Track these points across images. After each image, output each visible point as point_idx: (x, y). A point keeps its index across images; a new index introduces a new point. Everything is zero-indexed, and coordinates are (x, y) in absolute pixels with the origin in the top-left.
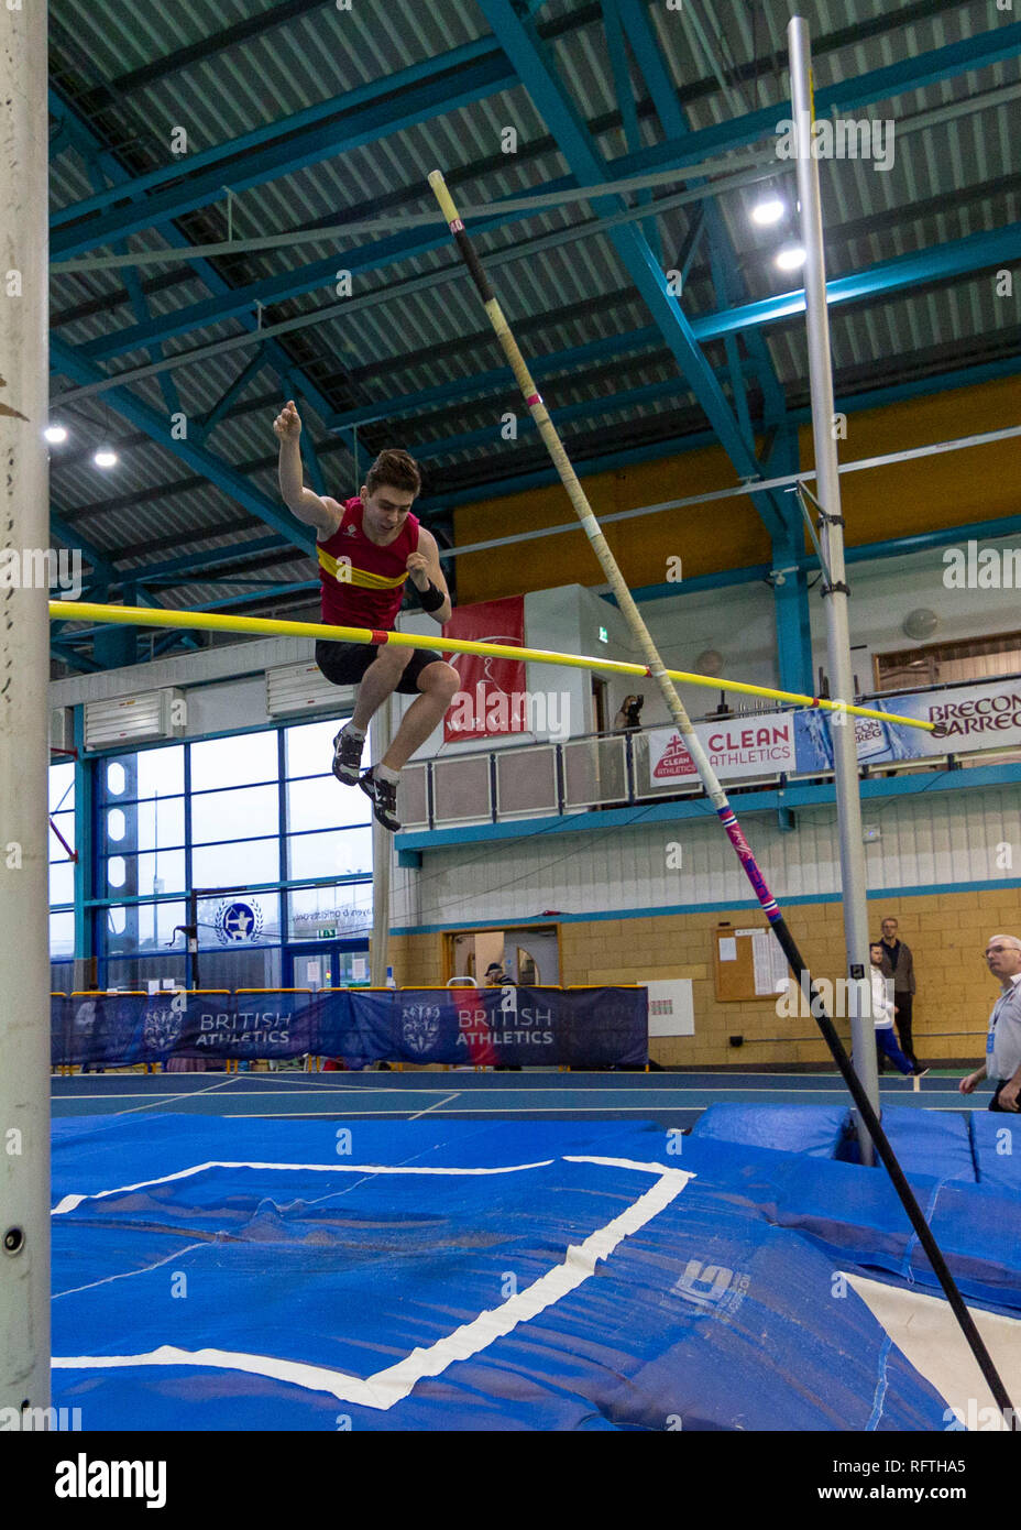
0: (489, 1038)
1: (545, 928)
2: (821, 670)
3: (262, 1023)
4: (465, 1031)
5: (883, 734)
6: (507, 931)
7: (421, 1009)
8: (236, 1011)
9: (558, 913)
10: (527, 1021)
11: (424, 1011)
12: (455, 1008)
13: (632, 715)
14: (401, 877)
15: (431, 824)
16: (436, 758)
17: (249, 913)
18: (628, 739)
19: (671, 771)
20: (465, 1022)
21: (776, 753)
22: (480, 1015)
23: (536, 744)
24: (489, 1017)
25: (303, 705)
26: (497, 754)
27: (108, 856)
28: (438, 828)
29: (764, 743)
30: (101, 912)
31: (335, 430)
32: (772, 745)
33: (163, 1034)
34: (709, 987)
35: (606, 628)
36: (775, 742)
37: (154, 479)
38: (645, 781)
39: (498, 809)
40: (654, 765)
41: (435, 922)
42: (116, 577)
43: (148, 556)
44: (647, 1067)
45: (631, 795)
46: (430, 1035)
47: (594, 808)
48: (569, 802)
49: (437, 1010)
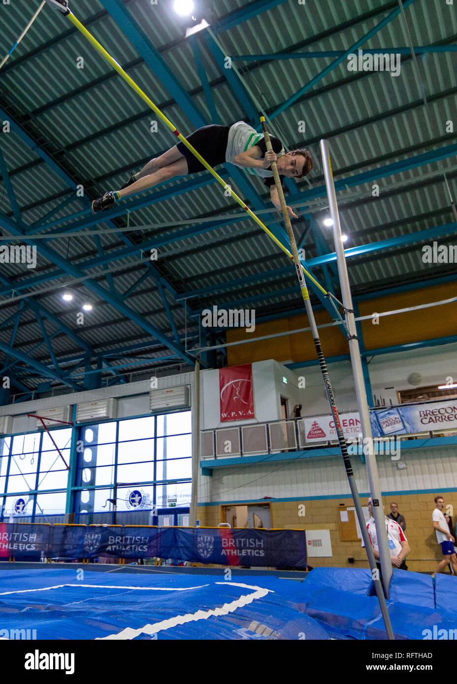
0: (235, 552)
1: (265, 505)
2: (375, 396)
3: (136, 541)
4: (225, 548)
5: (401, 423)
6: (249, 506)
7: (205, 537)
8: (125, 535)
9: (270, 498)
10: (252, 545)
11: (207, 538)
12: (220, 538)
13: (298, 412)
14: (203, 480)
15: (215, 457)
16: (217, 429)
17: (140, 495)
18: (296, 422)
19: (314, 436)
20: (225, 544)
21: (357, 429)
22: (232, 541)
23: (258, 423)
24: (235, 542)
25: (165, 406)
26: (242, 428)
27: (83, 468)
28: (218, 458)
29: (352, 425)
30: (78, 493)
31: (178, 300)
32: (355, 426)
33: (92, 545)
34: (337, 534)
35: (286, 377)
36: (357, 424)
37: (110, 317)
38: (304, 440)
39: (243, 451)
40: (307, 433)
41: (218, 500)
42: (95, 355)
43: (108, 347)
44: (307, 569)
45: (298, 446)
46: (209, 550)
47: (283, 451)
48: (272, 449)
49: (213, 538)
